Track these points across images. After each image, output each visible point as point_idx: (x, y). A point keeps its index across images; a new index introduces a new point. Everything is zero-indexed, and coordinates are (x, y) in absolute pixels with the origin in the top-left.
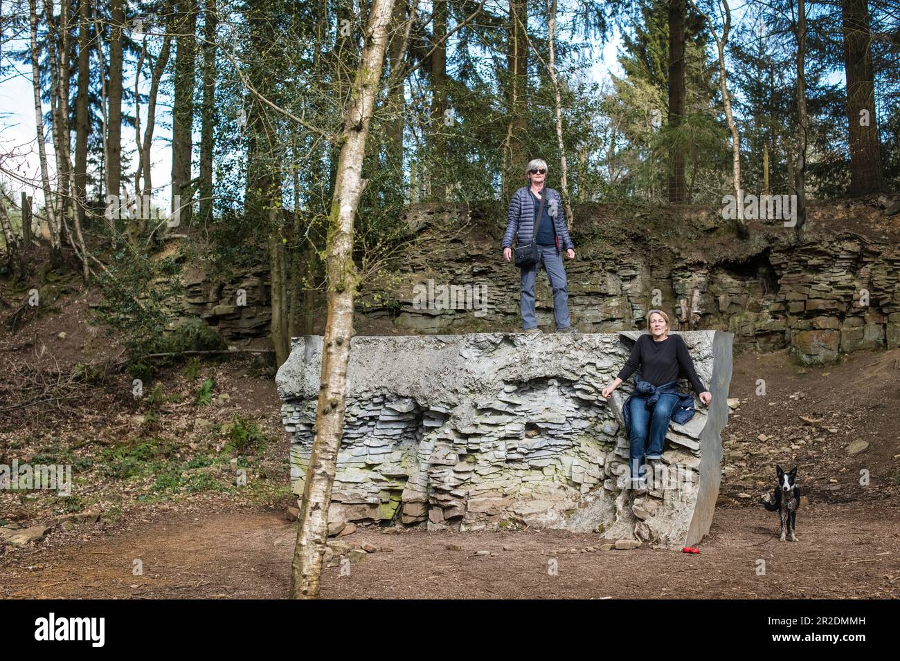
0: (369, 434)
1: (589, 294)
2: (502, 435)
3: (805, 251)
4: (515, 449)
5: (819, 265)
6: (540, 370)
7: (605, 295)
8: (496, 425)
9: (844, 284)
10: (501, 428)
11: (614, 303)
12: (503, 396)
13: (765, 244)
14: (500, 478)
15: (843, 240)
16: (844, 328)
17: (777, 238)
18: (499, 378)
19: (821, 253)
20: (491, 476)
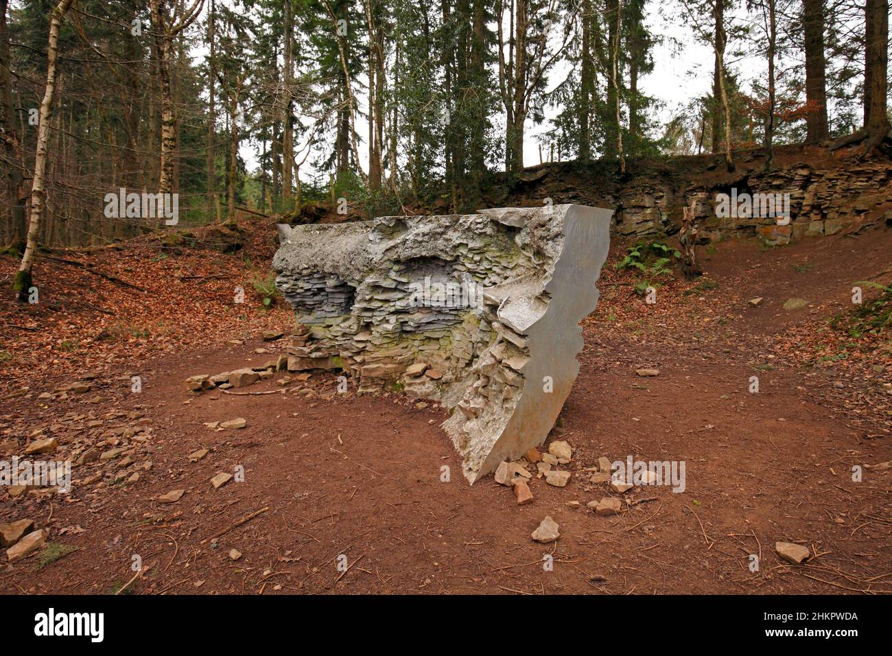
0: (325, 301)
1: (634, 207)
2: (392, 309)
3: (771, 177)
4: (407, 322)
5: (780, 185)
6: (414, 251)
7: (644, 207)
8: (387, 301)
9: (796, 196)
10: (392, 304)
11: (649, 211)
12: (393, 275)
13: (745, 174)
14: (396, 347)
15: (798, 168)
16: (795, 224)
17: (752, 170)
18: (386, 258)
19: (782, 177)
20: (386, 346)
